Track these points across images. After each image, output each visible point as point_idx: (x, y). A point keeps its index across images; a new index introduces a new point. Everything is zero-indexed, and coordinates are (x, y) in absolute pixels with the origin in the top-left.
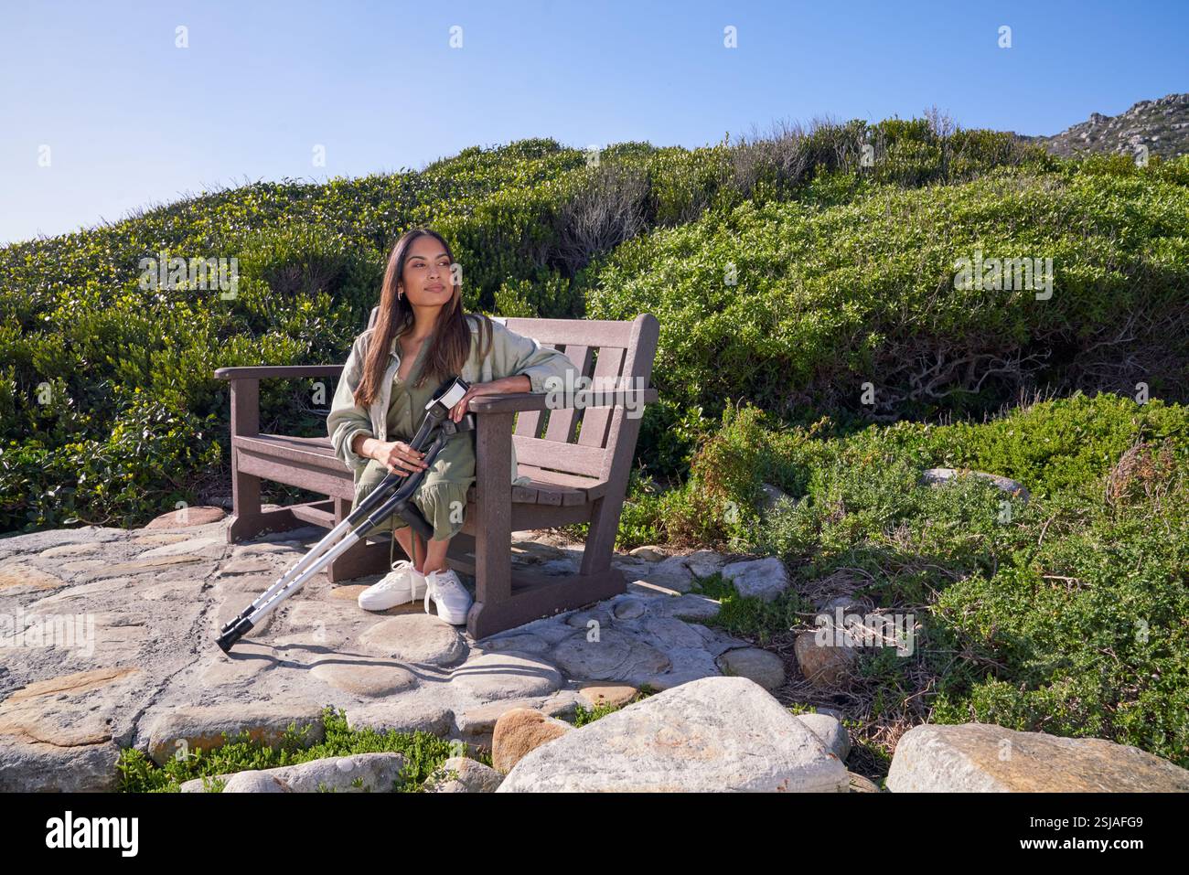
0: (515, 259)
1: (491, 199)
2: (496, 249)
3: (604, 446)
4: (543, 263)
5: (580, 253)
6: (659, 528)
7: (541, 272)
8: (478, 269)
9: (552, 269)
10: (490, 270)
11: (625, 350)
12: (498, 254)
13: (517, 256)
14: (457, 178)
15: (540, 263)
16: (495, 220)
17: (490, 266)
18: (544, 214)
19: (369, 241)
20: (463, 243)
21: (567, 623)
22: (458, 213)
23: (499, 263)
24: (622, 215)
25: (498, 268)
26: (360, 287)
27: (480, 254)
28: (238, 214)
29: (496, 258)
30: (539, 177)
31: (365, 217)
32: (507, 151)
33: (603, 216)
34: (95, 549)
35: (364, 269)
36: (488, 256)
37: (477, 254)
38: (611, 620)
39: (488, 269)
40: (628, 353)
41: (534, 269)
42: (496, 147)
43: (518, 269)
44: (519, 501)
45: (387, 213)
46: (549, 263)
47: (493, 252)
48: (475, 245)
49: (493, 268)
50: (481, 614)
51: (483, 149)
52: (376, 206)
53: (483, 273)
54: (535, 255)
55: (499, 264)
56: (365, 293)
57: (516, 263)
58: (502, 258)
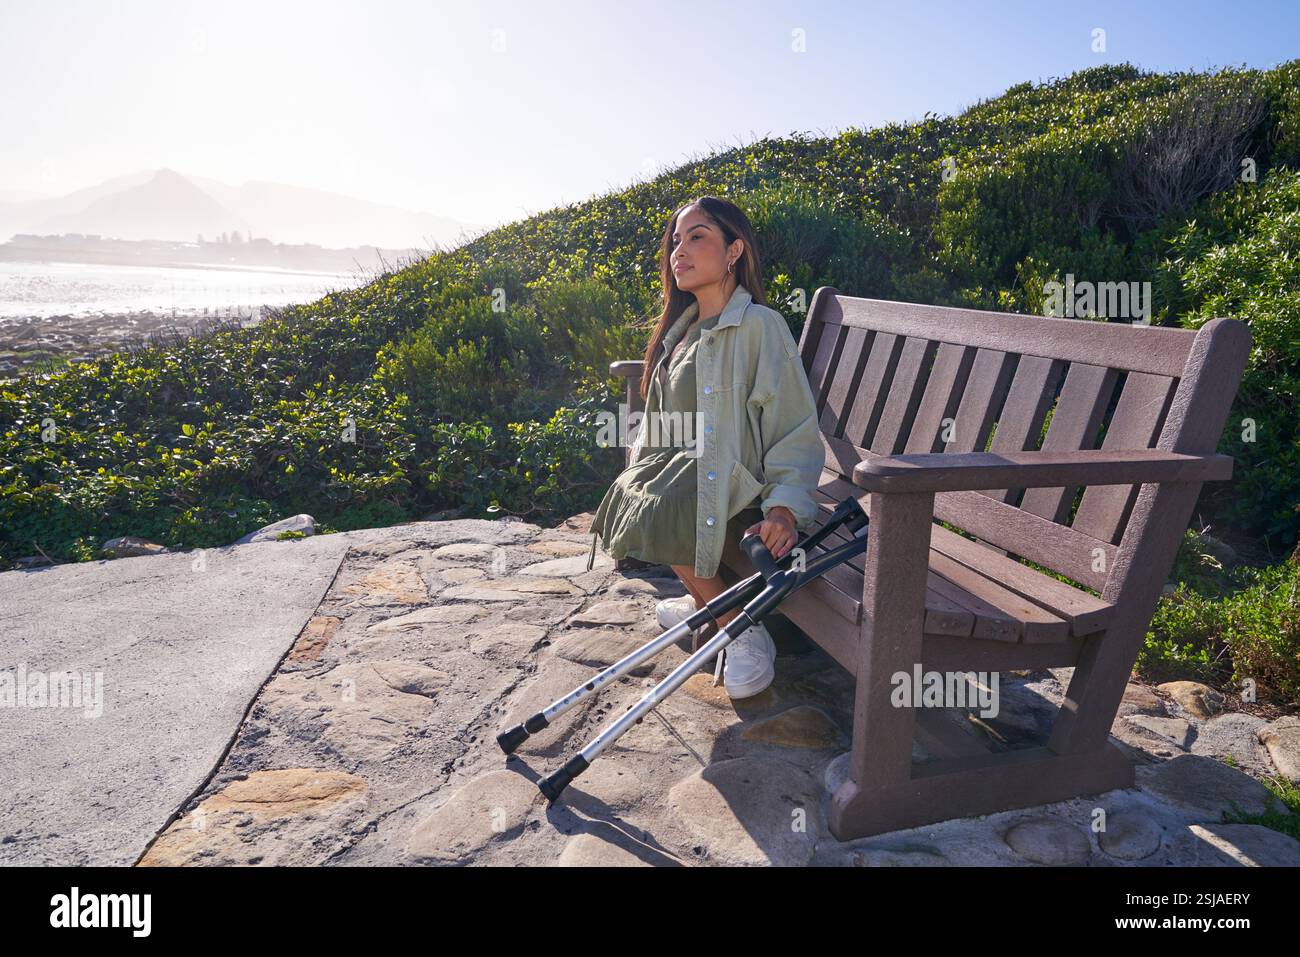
0: (1051, 219)
1: (1033, 143)
2: (1027, 208)
3: (1116, 541)
4: (1092, 224)
5: (1147, 209)
6: (1217, 651)
7: (1087, 237)
8: (1001, 232)
9: (1103, 232)
10: (1017, 234)
11: (1176, 381)
12: (1030, 212)
13: (1056, 215)
14: (994, 121)
15: (1088, 226)
16: (1029, 169)
17: (1017, 228)
18: (1099, 157)
19: (873, 200)
20: (984, 200)
21: (1006, 840)
22: (987, 162)
23: (1029, 224)
24: (1217, 155)
25: (1028, 232)
26: (850, 255)
27: (1006, 214)
28: (737, 174)
29: (1026, 218)
30: (1104, 111)
31: (874, 172)
32: (1067, 85)
33: (1186, 157)
34: (483, 554)
35: (858, 234)
36: (1017, 216)
37: (1003, 213)
38: (1090, 852)
39: (1013, 232)
40: (1180, 387)
41: (1078, 233)
42: (1052, 82)
43: (1055, 232)
44: (937, 631)
45: (899, 167)
46: (1101, 224)
47: (1023, 210)
48: (1001, 202)
49: (1021, 231)
50: (851, 803)
51: (1035, 85)
52: (888, 160)
53: (1008, 238)
54: (1082, 214)
55: (1030, 228)
56: (855, 262)
57: (1054, 225)
58: (1035, 218)
